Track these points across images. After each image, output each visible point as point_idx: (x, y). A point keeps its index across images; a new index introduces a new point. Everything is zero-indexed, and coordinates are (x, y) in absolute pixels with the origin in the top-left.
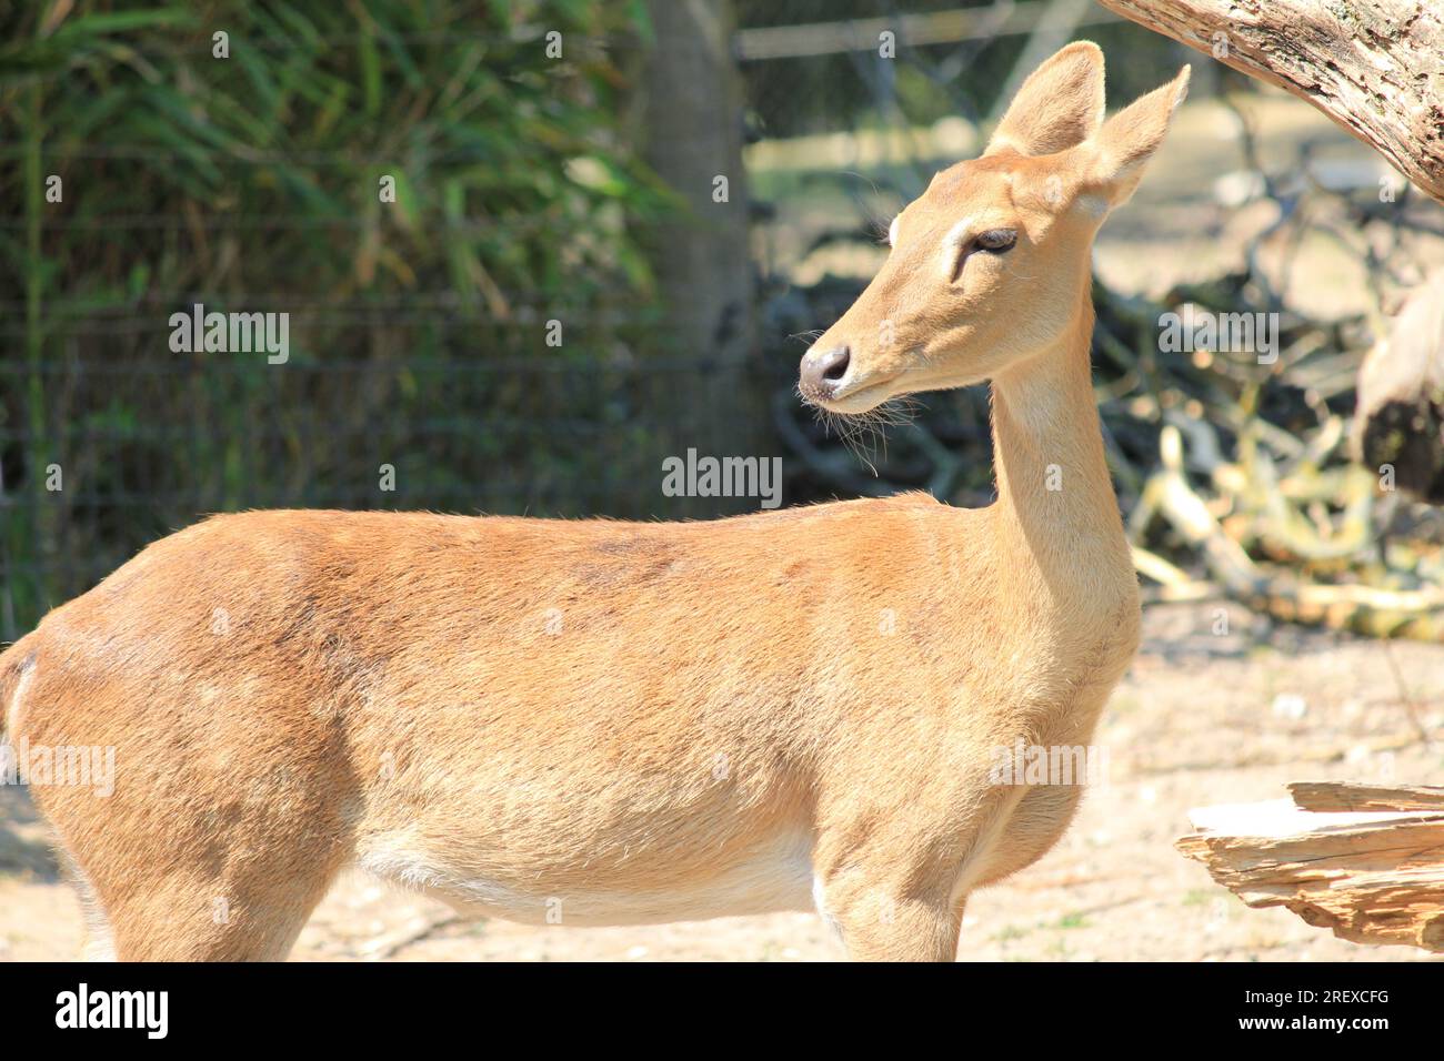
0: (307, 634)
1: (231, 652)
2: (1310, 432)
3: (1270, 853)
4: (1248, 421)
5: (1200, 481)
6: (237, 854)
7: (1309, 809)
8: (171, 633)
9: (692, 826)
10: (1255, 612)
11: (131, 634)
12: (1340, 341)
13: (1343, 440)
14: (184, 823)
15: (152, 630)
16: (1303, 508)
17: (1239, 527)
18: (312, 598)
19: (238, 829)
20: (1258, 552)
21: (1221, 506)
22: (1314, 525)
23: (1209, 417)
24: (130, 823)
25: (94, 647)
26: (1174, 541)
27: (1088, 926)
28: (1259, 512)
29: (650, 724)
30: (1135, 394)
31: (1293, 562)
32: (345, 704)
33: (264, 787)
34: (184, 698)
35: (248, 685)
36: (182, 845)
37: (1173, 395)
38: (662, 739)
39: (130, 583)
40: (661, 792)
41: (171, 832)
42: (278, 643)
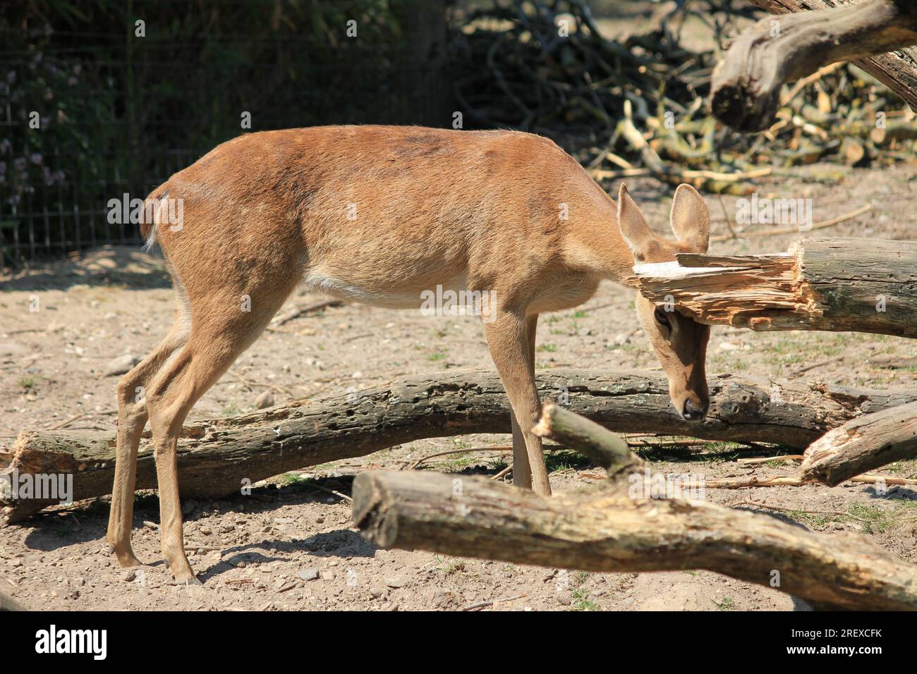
0: (285, 184)
1: (254, 192)
2: (689, 104)
3: (667, 285)
4: (661, 98)
5: (640, 124)
6: (253, 281)
7: (685, 266)
8: (228, 183)
9: (432, 265)
10: (663, 181)
11: (212, 183)
12: (703, 63)
13: (703, 106)
14: (231, 266)
15: (221, 181)
16: (684, 136)
17: (655, 144)
18: (288, 168)
19: (254, 270)
20: (664, 154)
21: (649, 135)
22: (689, 143)
23: (643, 96)
24: (207, 265)
25: (195, 189)
26: (629, 149)
27: (588, 316)
28: (665, 137)
29: (416, 220)
30: (613, 85)
31: (680, 160)
32: (300, 213)
33: (266, 252)
34: (234, 212)
35: (261, 206)
36: (229, 276)
37: (629, 86)
38: (422, 227)
39: (210, 161)
40: (419, 251)
41: (225, 269)
42: (274, 188)
